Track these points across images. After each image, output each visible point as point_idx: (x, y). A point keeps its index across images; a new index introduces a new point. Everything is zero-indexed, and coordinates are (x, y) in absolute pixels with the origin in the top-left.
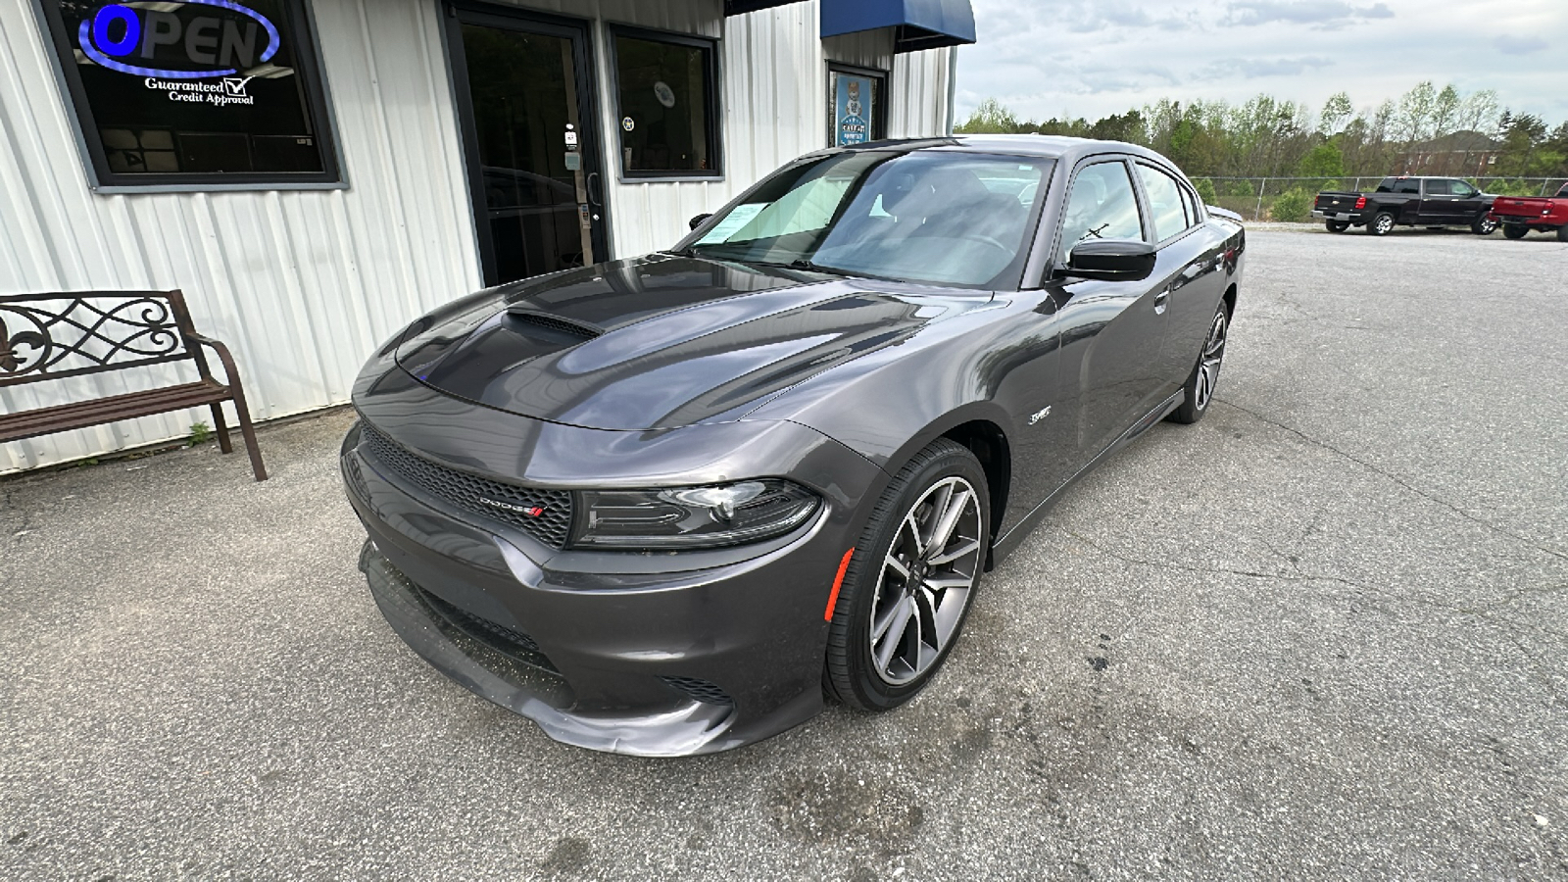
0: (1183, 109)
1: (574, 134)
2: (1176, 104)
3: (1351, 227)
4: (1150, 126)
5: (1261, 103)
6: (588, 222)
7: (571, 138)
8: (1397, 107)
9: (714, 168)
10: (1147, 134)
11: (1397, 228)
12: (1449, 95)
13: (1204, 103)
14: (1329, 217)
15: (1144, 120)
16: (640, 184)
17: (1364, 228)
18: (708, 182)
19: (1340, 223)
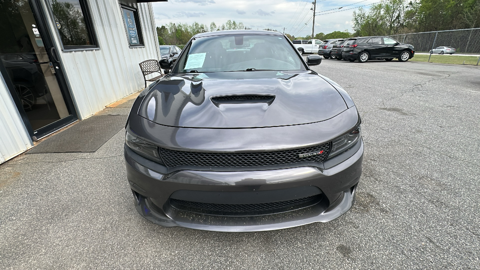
0: (177, 25)
1: (37, 29)
2: (174, 24)
4: (169, 31)
5: (196, 24)
6: (54, 70)
7: (36, 32)
8: (225, 26)
9: (95, 44)
10: (169, 33)
12: (234, 23)
13: (181, 24)
15: (167, 28)
16: (71, 52)
18: (95, 50)
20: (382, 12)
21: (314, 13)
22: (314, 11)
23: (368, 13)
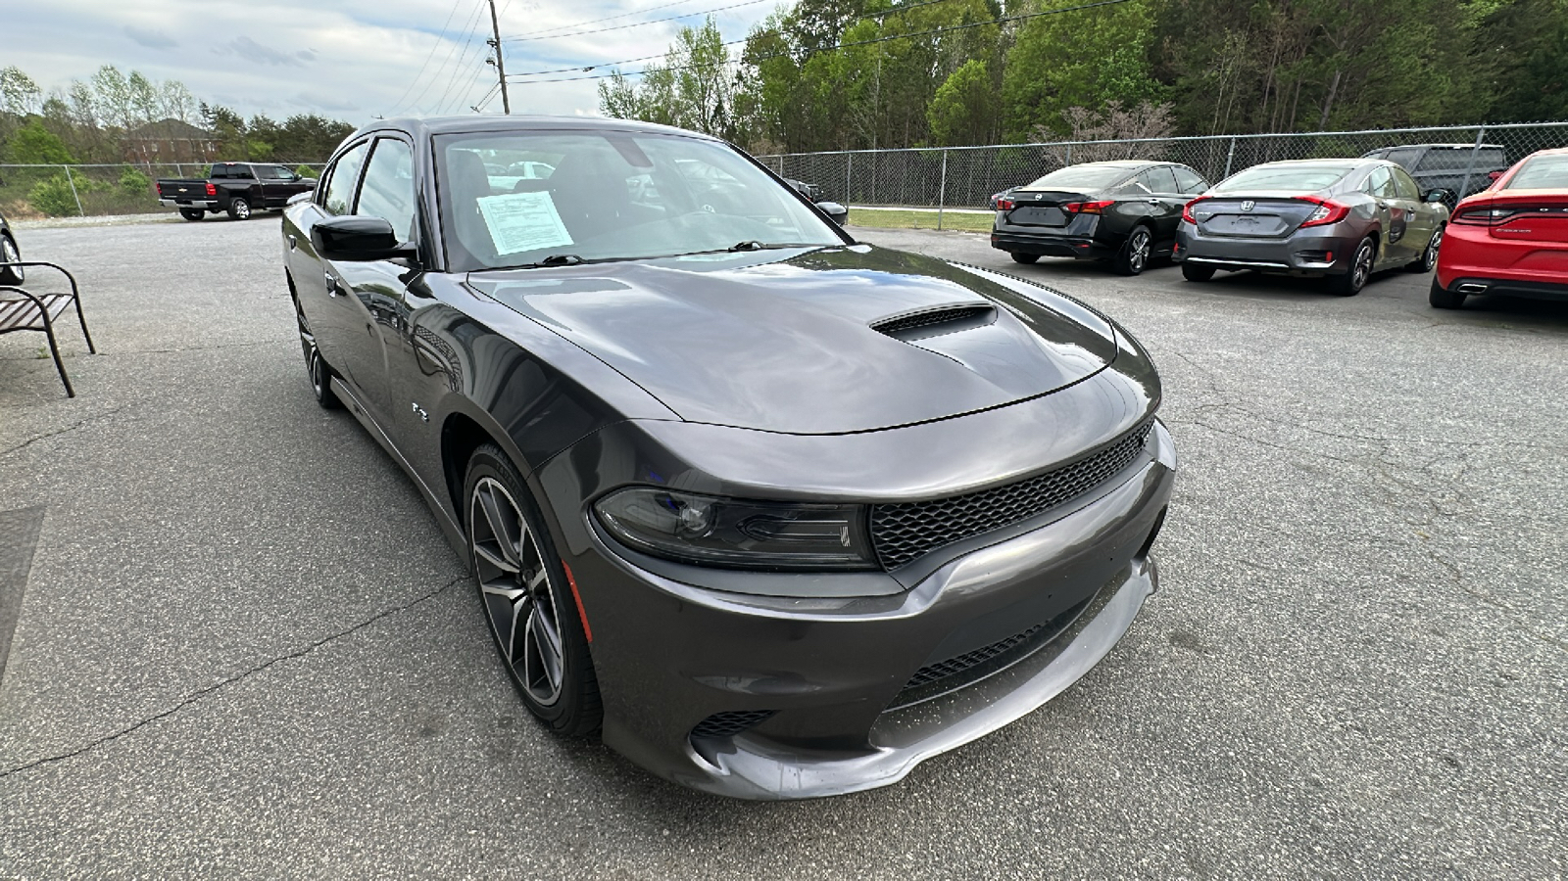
3: (208, 214)
11: (253, 212)
12: (140, 83)
14: (183, 206)
17: (224, 214)
19: (195, 210)
20: (676, 91)
21: (502, 76)
22: (500, 67)
23: (642, 93)
